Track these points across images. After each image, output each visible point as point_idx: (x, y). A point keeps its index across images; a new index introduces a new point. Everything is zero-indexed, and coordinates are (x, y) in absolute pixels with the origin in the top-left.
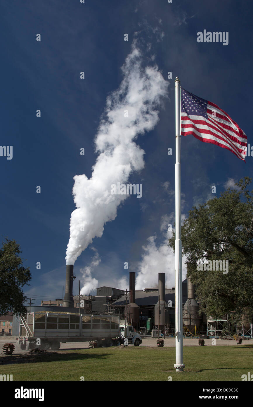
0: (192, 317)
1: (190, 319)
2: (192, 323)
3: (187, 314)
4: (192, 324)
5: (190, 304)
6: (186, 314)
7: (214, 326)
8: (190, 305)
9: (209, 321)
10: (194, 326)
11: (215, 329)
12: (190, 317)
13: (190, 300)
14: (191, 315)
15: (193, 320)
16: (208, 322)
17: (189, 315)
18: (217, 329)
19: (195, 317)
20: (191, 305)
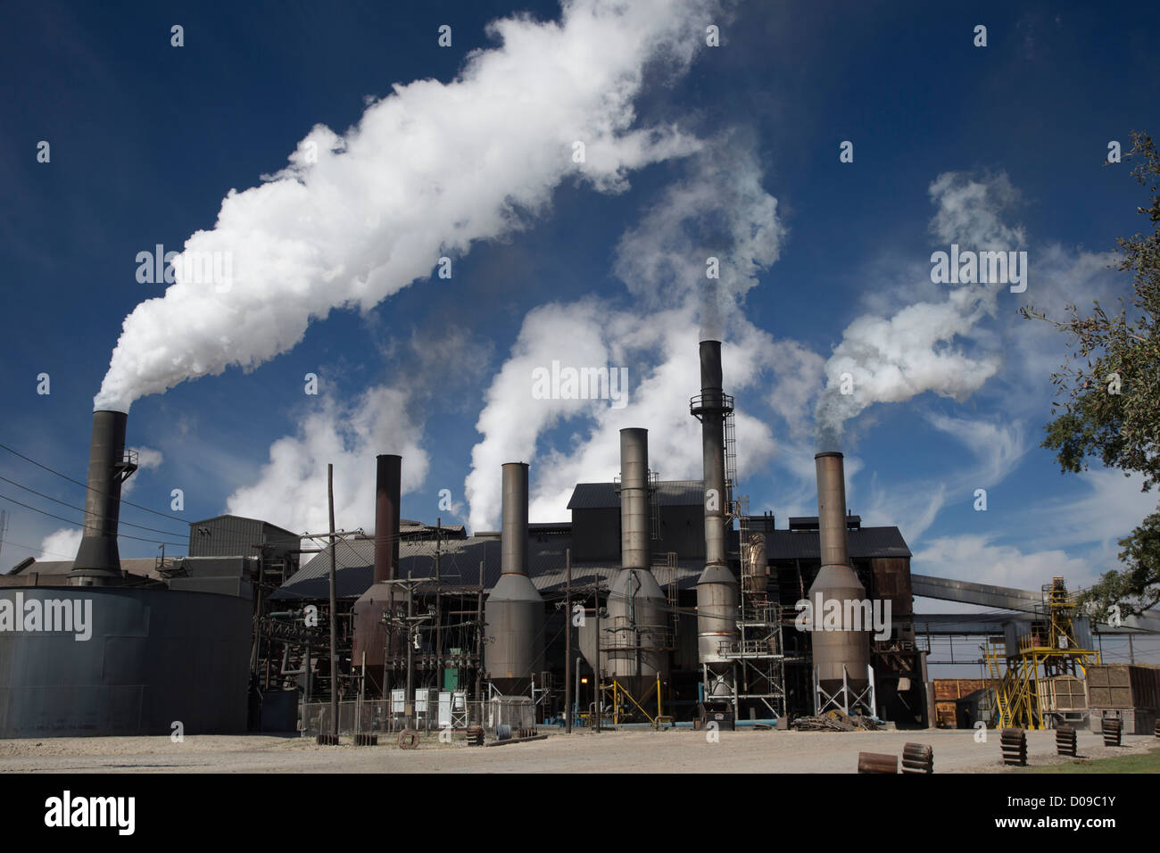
0: (646, 643)
1: (639, 651)
2: (644, 666)
3: (624, 629)
4: (646, 670)
5: (638, 590)
6: (621, 632)
7: (729, 679)
8: (637, 596)
9: (713, 658)
10: (653, 679)
11: (734, 690)
12: (639, 644)
13: (634, 572)
14: (642, 636)
15: (650, 656)
16: (707, 664)
17: (633, 635)
18: (740, 691)
19: (655, 643)
20: (642, 596)
